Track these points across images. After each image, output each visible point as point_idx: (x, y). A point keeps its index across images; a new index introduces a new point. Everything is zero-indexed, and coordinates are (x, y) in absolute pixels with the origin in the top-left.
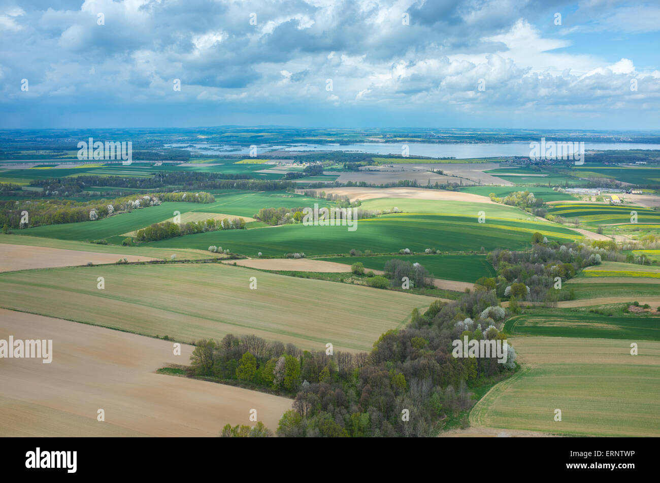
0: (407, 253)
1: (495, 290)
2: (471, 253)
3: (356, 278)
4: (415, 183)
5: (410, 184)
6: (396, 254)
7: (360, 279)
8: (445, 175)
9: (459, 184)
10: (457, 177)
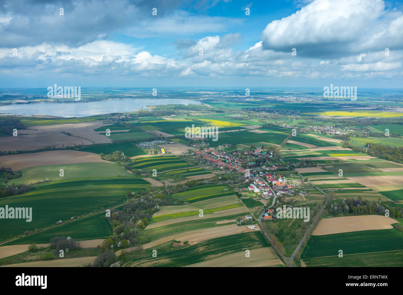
0: (60, 223)
1: (113, 245)
2: (97, 212)
3: (32, 254)
4: (55, 148)
5: (52, 148)
6: (54, 226)
7: (35, 254)
8: (72, 136)
9: (82, 145)
10: (79, 137)
